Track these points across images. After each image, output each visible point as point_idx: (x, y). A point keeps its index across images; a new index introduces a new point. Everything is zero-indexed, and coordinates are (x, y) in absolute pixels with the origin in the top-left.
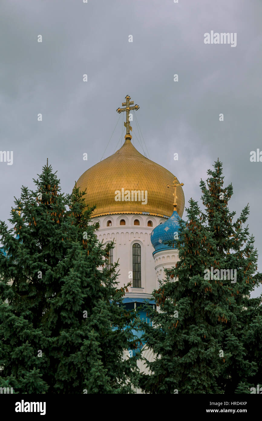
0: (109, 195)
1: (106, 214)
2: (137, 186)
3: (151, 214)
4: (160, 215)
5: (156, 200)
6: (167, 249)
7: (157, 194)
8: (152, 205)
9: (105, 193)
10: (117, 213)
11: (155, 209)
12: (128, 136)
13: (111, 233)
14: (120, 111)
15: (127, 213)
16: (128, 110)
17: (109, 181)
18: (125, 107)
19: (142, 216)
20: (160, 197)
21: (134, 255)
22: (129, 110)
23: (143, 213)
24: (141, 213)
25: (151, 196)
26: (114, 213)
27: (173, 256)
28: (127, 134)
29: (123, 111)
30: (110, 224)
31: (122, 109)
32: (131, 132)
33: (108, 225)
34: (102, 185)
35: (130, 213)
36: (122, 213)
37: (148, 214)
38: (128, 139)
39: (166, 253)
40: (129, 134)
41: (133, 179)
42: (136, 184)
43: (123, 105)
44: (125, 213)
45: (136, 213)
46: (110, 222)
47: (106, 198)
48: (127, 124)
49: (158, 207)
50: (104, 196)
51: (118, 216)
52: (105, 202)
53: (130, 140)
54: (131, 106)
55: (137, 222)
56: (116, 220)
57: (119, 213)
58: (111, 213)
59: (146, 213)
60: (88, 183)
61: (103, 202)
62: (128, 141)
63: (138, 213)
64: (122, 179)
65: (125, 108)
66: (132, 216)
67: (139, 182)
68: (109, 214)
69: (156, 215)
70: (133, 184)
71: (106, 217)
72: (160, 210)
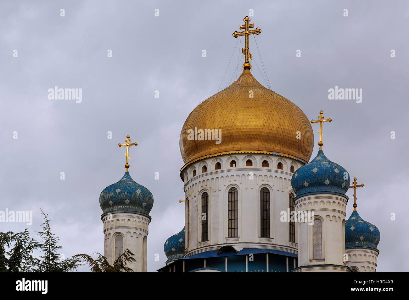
0: (234, 131)
1: (231, 153)
2: (267, 122)
3: (282, 155)
4: (292, 157)
5: (288, 139)
6: (315, 193)
7: (288, 132)
8: (282, 144)
9: (229, 129)
10: (243, 152)
11: (285, 150)
12: (247, 65)
13: (235, 175)
14: (236, 35)
15: (256, 152)
16: (247, 34)
17: (233, 114)
18: (244, 30)
19: (272, 157)
20: (291, 136)
21: (262, 201)
22: (249, 35)
23: (274, 153)
24: (271, 153)
25: (282, 134)
26: (240, 152)
27: (322, 201)
28: (245, 62)
29: (240, 35)
30: (234, 165)
31: (239, 33)
32: (250, 61)
33: (232, 166)
34: (225, 120)
35: (259, 152)
36: (249, 152)
37: (279, 154)
38: (247, 68)
39: (313, 198)
40: (248, 62)
41: (263, 114)
42: (266, 120)
43: (241, 28)
44: (253, 152)
45: (265, 153)
46: (233, 162)
47: (230, 135)
48: (245, 51)
49: (289, 148)
50: (228, 132)
51: (244, 156)
52: (228, 139)
53: (250, 69)
54: (250, 29)
55: (265, 164)
56: (241, 161)
57: (246, 152)
58: (237, 152)
59: (277, 154)
60: (208, 117)
61: (226, 139)
62: (247, 70)
63: (268, 153)
64: (249, 113)
65: (244, 32)
66: (261, 156)
67: (269, 117)
68: (234, 152)
69: (287, 156)
70: (263, 120)
71: (229, 157)
72: (291, 151)
